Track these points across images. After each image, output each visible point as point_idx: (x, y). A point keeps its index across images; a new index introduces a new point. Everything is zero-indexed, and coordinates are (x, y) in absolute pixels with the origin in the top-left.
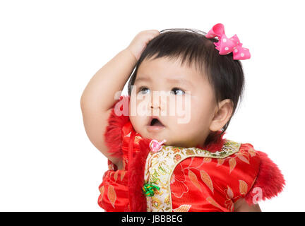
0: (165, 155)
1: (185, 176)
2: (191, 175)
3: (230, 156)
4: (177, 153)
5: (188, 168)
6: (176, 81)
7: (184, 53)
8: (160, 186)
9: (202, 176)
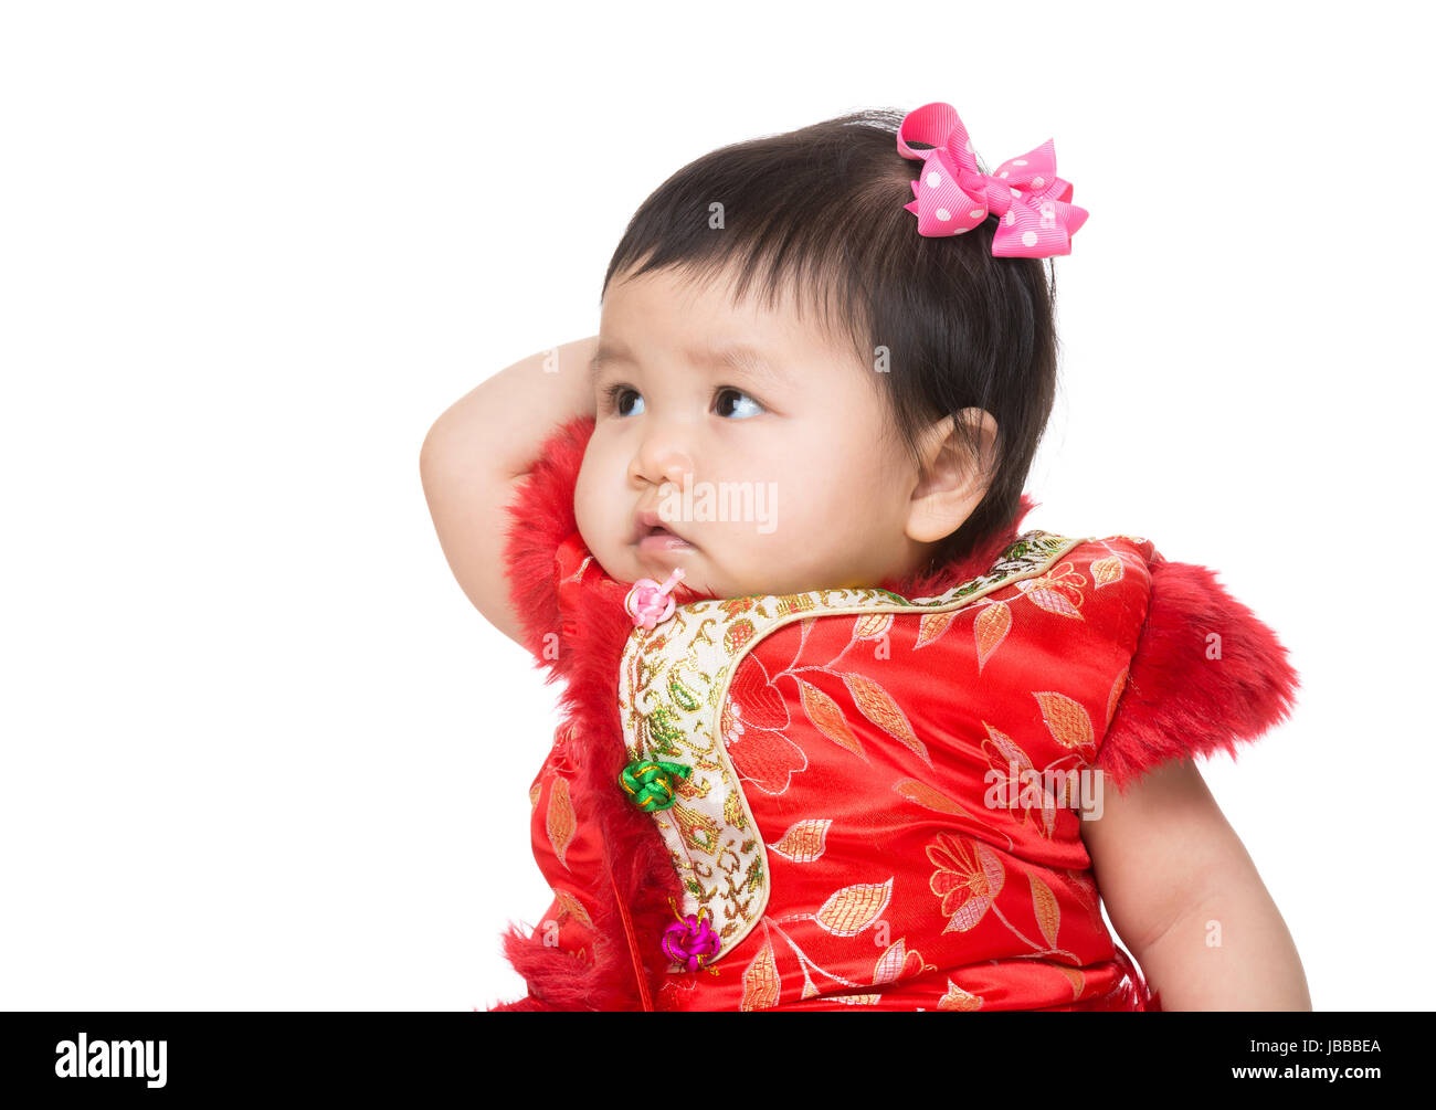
0: (691, 631)
1: (788, 708)
2: (814, 700)
3: (989, 595)
4: (740, 616)
5: (790, 671)
6: (725, 361)
7: (750, 247)
8: (687, 759)
9: (858, 700)
